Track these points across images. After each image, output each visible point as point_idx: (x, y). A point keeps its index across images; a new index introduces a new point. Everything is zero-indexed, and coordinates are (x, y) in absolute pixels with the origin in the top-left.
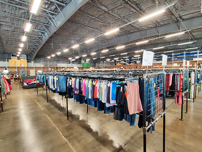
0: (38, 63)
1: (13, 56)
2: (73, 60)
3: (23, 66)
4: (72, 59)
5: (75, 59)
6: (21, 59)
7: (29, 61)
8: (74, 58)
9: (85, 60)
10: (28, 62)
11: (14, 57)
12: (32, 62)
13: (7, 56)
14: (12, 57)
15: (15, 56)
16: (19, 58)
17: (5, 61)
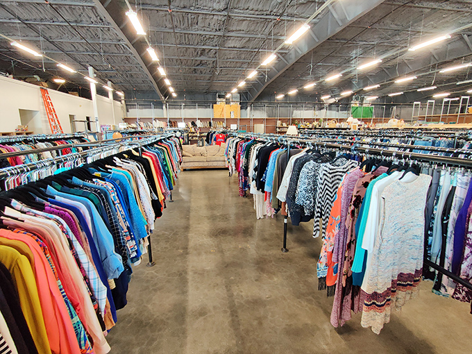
0: (257, 109)
1: (220, 97)
2: (332, 101)
3: (232, 117)
4: (330, 98)
5: (337, 99)
6: (232, 103)
7: (243, 106)
8: (335, 96)
9: (362, 100)
10: (241, 109)
11: (222, 99)
12: (249, 108)
13: (210, 97)
14: (218, 99)
15: (223, 97)
16: (228, 102)
17: (206, 107)
